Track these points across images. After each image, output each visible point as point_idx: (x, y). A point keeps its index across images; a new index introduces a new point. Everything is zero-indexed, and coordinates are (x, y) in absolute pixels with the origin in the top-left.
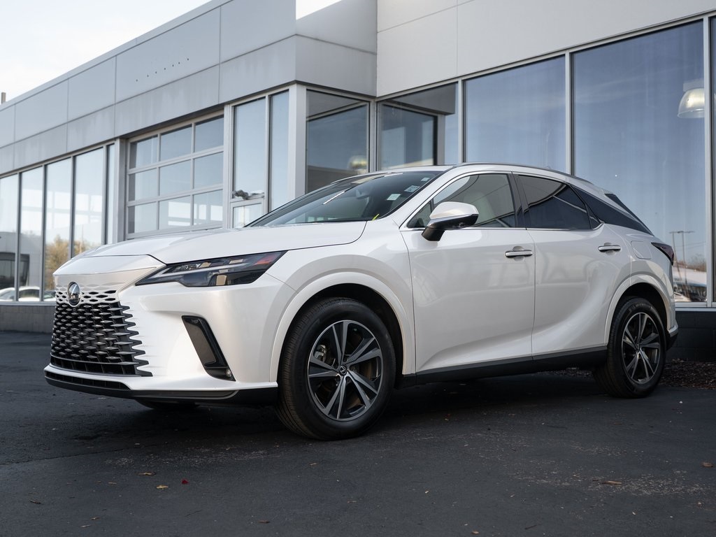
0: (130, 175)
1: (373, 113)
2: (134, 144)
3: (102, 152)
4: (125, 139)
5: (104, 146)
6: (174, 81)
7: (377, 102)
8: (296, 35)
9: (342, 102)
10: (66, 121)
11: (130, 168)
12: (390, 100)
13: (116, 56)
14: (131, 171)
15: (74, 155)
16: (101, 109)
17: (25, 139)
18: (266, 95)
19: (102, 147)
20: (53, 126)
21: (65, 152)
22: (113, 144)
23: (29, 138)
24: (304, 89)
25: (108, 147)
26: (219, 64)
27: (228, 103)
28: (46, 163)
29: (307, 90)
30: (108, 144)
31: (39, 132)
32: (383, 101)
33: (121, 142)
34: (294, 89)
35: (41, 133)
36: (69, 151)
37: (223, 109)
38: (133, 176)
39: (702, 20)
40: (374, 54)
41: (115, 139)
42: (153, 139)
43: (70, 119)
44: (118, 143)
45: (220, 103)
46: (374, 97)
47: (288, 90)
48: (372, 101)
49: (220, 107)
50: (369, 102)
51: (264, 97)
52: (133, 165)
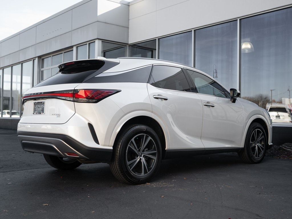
0: (41, 71)
1: (128, 50)
2: (43, 60)
3: (31, 62)
4: (39, 57)
5: (32, 60)
6: (56, 37)
7: (129, 46)
8: (98, 21)
9: (116, 46)
10: (19, 50)
11: (42, 68)
12: (134, 45)
13: (36, 26)
14: (42, 69)
15: (22, 63)
16: (31, 46)
17: (4, 56)
18: (88, 43)
19: (31, 60)
20: (15, 52)
21: (18, 62)
22: (35, 59)
23: (6, 56)
24: (101, 41)
25: (34, 60)
26: (71, 31)
27: (75, 45)
28: (12, 65)
29: (102, 41)
30: (33, 59)
31: (9, 54)
32: (131, 45)
33: (38, 58)
34: (97, 41)
35: (10, 54)
36: (20, 61)
37: (73, 48)
38: (42, 72)
39: (237, 20)
40: (128, 28)
41: (36, 57)
42: (49, 58)
43: (20, 49)
44: (37, 59)
45: (72, 45)
46: (128, 44)
47: (95, 42)
48: (127, 45)
49: (72, 47)
50: (126, 46)
51: (87, 44)
52: (43, 67)
